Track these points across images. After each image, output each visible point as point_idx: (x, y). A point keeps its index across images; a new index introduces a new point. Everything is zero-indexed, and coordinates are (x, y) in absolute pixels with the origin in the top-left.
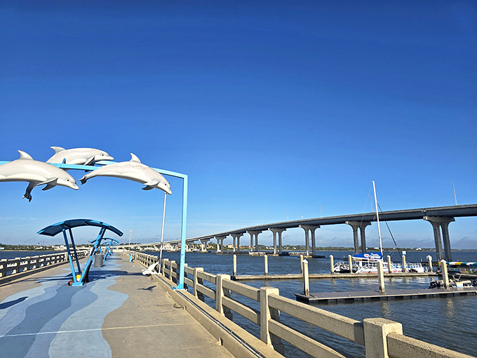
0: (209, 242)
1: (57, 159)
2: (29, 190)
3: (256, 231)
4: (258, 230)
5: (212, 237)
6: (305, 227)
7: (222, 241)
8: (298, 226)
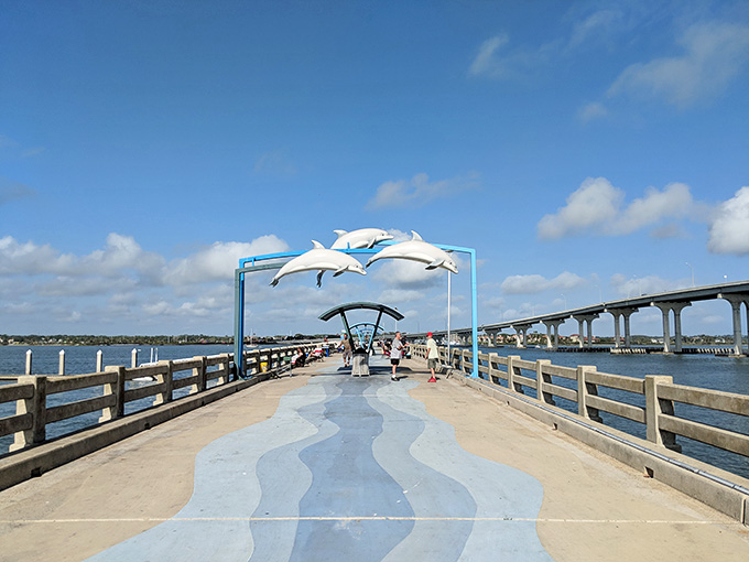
0: (529, 331)
1: (341, 243)
2: (320, 276)
3: (625, 309)
4: (630, 307)
5: (536, 321)
6: (733, 298)
7: (556, 329)
8: (715, 296)
